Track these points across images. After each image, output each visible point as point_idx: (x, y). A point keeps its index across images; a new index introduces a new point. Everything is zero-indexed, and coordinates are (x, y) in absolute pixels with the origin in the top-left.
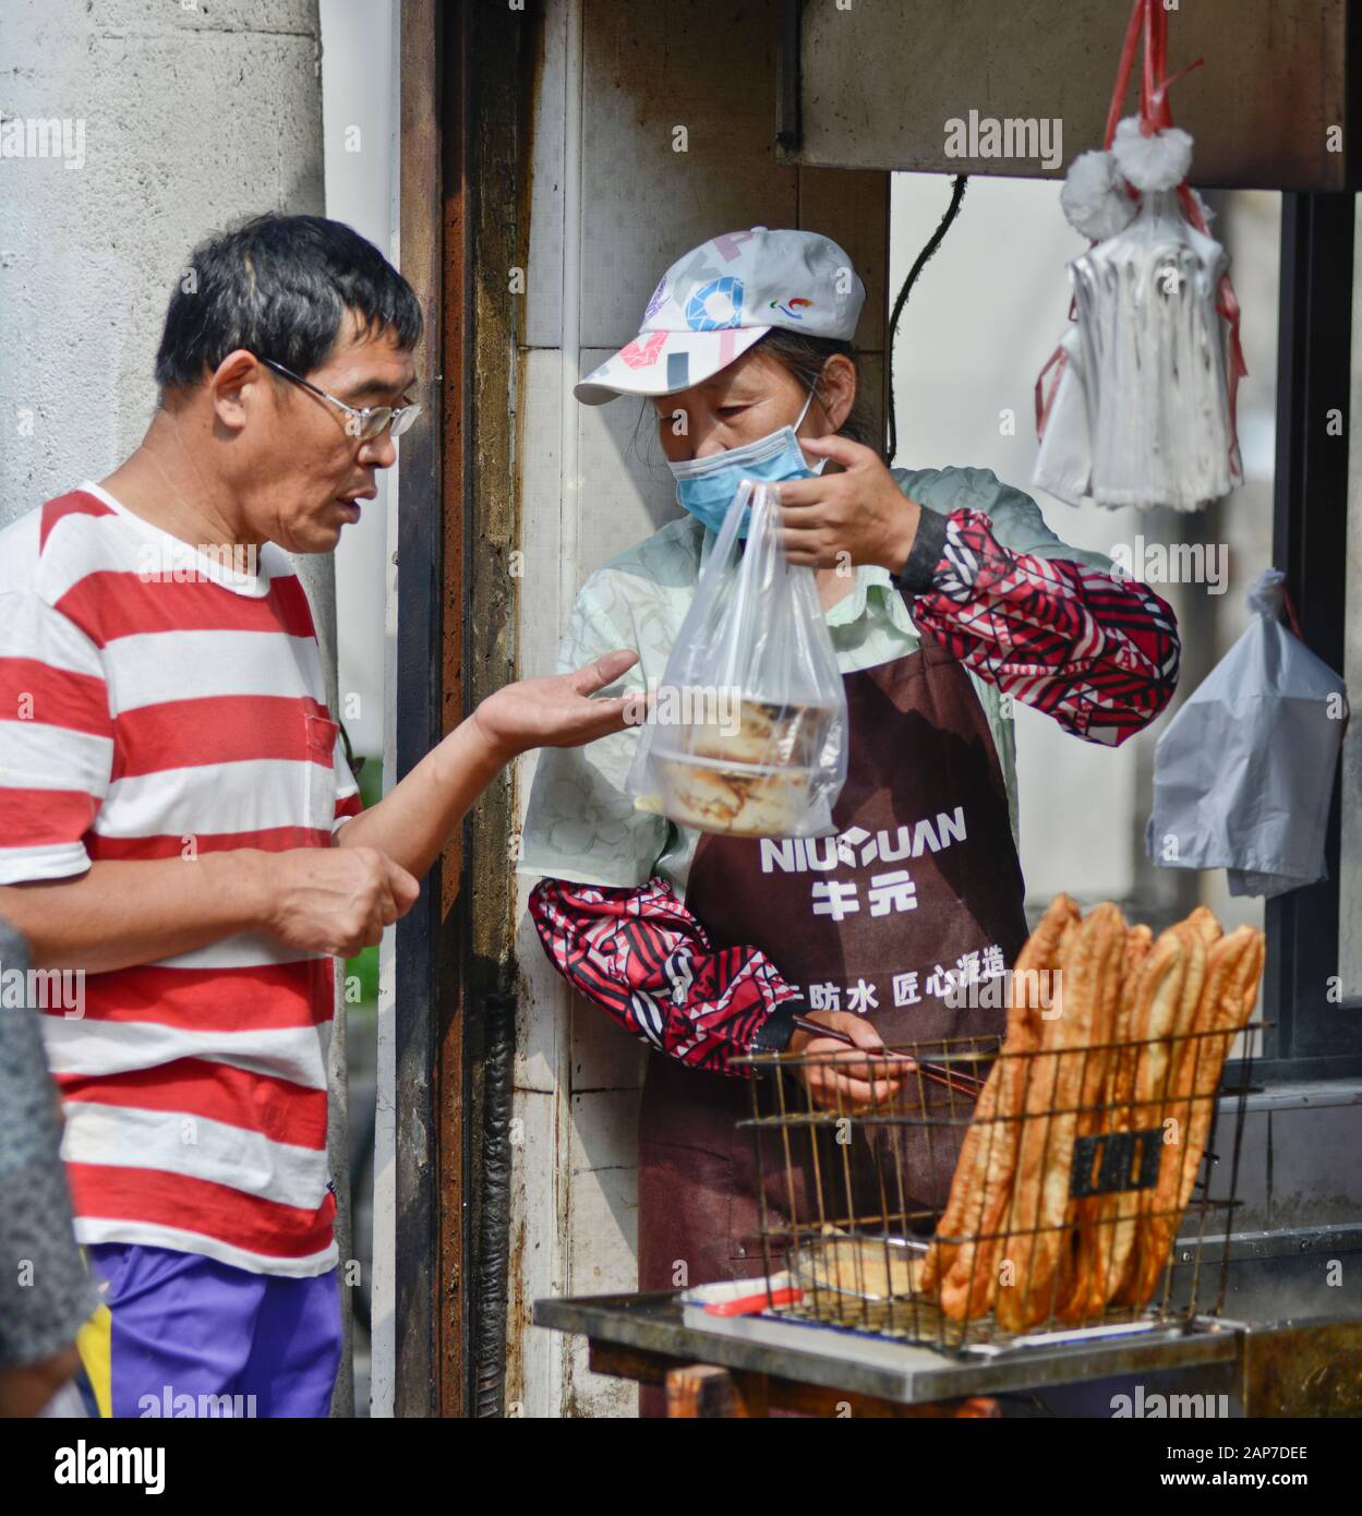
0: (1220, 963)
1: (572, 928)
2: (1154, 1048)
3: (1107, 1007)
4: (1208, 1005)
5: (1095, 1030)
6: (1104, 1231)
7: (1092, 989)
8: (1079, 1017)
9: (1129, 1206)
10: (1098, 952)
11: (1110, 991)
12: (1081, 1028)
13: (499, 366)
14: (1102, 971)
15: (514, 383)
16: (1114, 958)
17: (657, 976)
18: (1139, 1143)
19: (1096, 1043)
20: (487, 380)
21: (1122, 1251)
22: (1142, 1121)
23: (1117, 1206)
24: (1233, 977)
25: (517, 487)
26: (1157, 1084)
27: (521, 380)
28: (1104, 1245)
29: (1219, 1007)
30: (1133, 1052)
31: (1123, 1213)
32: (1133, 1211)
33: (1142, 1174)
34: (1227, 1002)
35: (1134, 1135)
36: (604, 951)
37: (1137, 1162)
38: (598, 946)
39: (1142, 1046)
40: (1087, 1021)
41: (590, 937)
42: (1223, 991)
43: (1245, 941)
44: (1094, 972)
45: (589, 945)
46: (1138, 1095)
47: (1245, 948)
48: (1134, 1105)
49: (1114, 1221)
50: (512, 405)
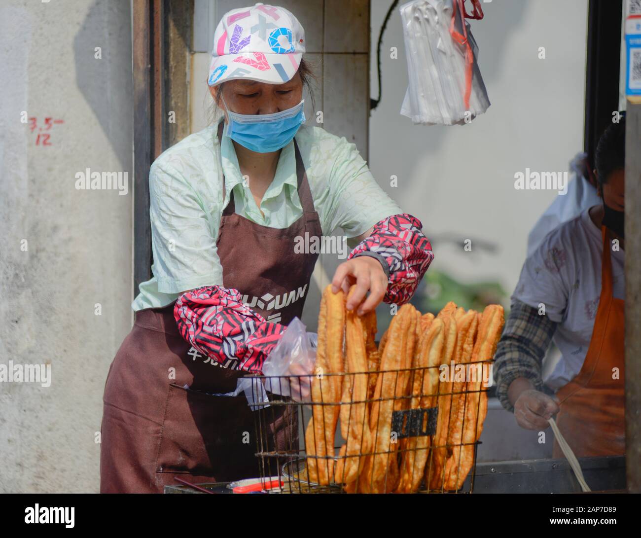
0: (461, 329)
1: (195, 316)
2: (432, 370)
3: (409, 352)
4: (458, 348)
5: (403, 361)
6: (411, 454)
7: (401, 343)
8: (395, 356)
9: (423, 443)
10: (403, 327)
11: (410, 344)
12: (396, 361)
13: (181, 61)
14: (406, 335)
15: (189, 68)
16: (412, 330)
17: (237, 329)
18: (425, 414)
19: (403, 368)
20: (176, 67)
21: (421, 464)
22: (427, 404)
23: (416, 443)
24: (467, 335)
25: (191, 116)
26: (433, 387)
27: (191, 67)
28: (411, 461)
29: (462, 349)
30: (421, 372)
31: (420, 446)
32: (425, 445)
33: (428, 428)
34: (465, 346)
35: (423, 410)
36: (210, 325)
37: (425, 423)
38: (207, 323)
39: (425, 369)
40: (399, 358)
41: (203, 320)
42: (463, 341)
43: (472, 317)
44: (402, 335)
45: (203, 324)
46: (424, 392)
47: (472, 320)
48: (422, 396)
49: (415, 450)
50: (188, 79)
